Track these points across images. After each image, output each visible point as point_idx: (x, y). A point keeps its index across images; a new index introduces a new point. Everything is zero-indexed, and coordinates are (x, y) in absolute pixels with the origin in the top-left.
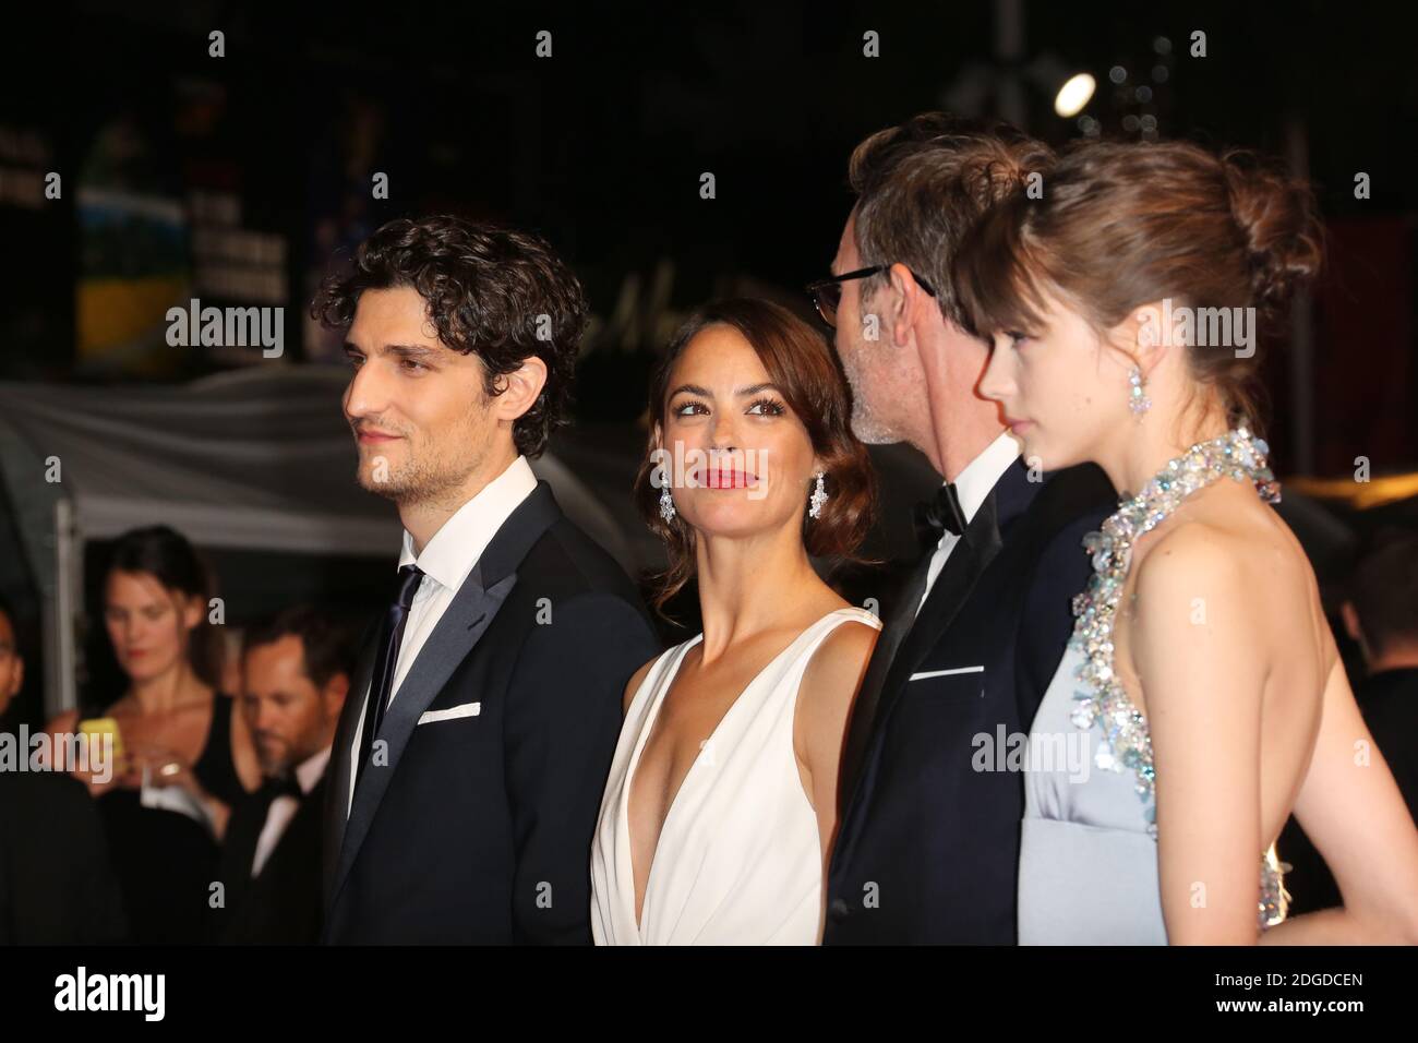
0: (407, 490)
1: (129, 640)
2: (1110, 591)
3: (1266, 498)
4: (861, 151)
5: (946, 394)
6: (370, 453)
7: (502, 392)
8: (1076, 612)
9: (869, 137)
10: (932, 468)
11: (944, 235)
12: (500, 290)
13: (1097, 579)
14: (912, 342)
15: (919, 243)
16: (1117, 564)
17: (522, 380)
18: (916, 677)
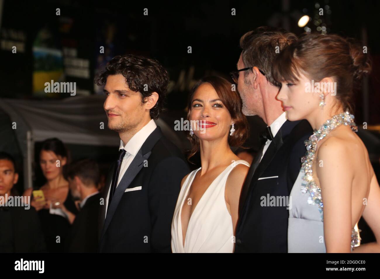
0: (121, 129)
1: (46, 169)
2: (311, 156)
3: (354, 130)
4: (243, 37)
5: (268, 102)
6: (111, 119)
7: (146, 102)
8: (302, 161)
9: (245, 33)
10: (264, 122)
11: (267, 59)
12: (145, 74)
13: (307, 153)
14: (259, 88)
15: (260, 61)
16: (313, 148)
17: (152, 99)
18: (260, 179)
